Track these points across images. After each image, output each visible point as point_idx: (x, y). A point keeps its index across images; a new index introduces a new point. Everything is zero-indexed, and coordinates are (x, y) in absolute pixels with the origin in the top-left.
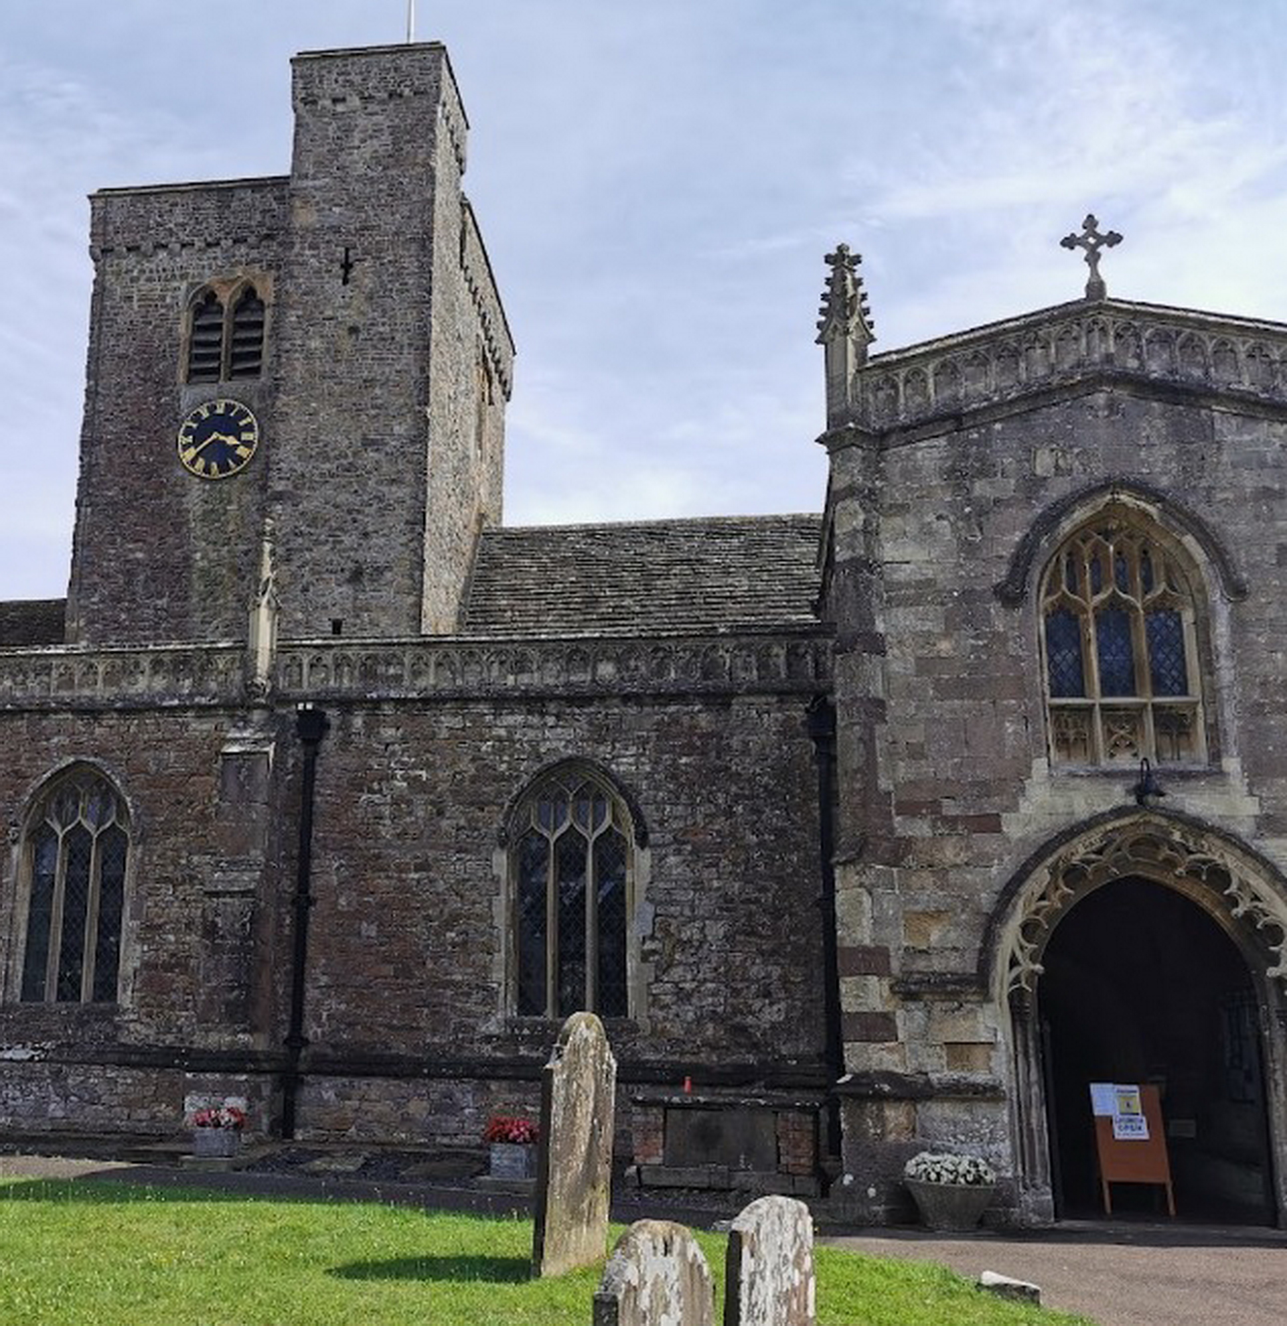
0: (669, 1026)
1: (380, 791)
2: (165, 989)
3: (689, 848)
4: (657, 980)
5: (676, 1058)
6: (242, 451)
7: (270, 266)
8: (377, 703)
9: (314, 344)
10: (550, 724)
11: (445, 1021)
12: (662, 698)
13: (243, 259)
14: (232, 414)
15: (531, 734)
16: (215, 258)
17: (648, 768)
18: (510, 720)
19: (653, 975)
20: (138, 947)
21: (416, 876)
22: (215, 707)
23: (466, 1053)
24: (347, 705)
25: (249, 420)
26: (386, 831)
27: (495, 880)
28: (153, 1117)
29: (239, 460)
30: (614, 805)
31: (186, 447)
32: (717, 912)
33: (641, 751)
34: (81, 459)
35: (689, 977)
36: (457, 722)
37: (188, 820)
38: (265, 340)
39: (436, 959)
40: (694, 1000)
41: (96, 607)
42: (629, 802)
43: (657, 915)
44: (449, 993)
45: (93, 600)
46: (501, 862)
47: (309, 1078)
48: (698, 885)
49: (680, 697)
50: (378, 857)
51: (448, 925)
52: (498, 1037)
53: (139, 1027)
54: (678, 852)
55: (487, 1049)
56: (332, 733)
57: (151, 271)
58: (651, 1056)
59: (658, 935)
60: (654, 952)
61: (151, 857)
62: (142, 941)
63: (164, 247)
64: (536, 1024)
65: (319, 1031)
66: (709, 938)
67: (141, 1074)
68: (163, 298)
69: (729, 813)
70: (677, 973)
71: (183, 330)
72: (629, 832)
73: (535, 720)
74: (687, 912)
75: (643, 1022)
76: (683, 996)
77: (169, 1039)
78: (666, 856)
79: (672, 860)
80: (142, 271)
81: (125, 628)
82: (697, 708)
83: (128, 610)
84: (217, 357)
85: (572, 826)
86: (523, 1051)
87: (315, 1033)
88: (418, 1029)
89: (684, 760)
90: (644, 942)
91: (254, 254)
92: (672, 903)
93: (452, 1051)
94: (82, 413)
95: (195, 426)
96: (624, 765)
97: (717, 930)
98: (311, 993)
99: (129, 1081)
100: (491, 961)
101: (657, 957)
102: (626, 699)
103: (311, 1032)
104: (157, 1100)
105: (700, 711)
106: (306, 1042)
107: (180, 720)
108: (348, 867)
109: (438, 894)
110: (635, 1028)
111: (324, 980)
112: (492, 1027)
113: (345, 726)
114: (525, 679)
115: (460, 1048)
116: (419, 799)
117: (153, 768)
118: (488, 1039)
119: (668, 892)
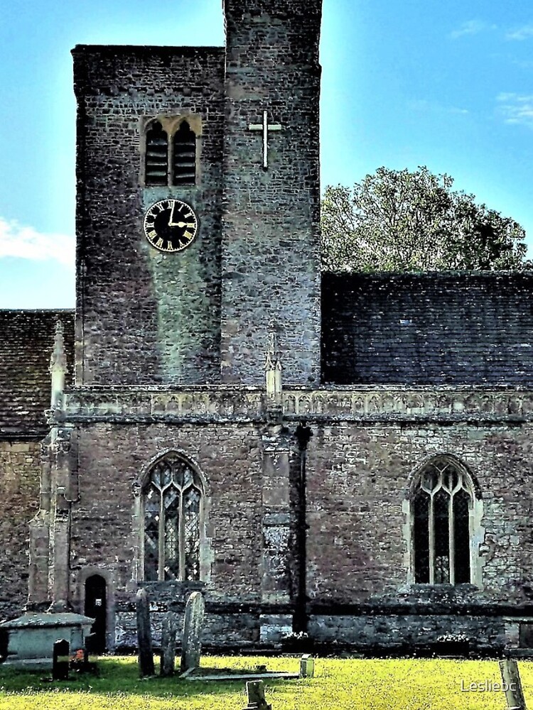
0: (493, 587)
1: (341, 469)
2: (230, 573)
3: (502, 499)
4: (487, 565)
5: (496, 603)
6: (186, 234)
7: (198, 110)
8: (339, 422)
9: (247, 178)
10: (431, 435)
11: (380, 587)
12: (489, 423)
13: (180, 104)
14: (179, 210)
15: (421, 441)
16: (161, 101)
17: (481, 459)
18: (409, 433)
19: (485, 562)
20: (213, 551)
21: (362, 513)
22: (249, 422)
23: (391, 603)
24: (322, 422)
25: (190, 214)
26: (346, 490)
27: (404, 516)
28: (228, 639)
29: (185, 240)
30: (464, 477)
31: (149, 230)
32: (516, 531)
33: (477, 450)
34: (77, 234)
35: (502, 563)
36: (381, 433)
37: (236, 484)
38: (197, 161)
39: (374, 555)
40: (505, 575)
41: (95, 333)
42: (472, 477)
43: (486, 533)
44: (382, 573)
45: (93, 328)
46: (406, 507)
47: (312, 616)
48: (507, 519)
49: (497, 423)
50: (342, 504)
51: (380, 539)
52: (408, 595)
53: (215, 593)
54: (496, 501)
55: (402, 600)
56: (313, 438)
57: (117, 106)
58: (484, 602)
59: (487, 543)
60: (485, 551)
61: (216, 503)
62: (214, 547)
63: (127, 91)
64: (426, 588)
65: (314, 593)
66: (512, 544)
67: (220, 617)
68: (126, 126)
69: (522, 482)
70: (496, 562)
71: (141, 148)
72: (471, 491)
73: (422, 433)
74: (502, 531)
75: (480, 586)
76: (500, 573)
77: (233, 599)
78: (490, 503)
79: (494, 506)
80: (110, 106)
81: (116, 347)
82: (505, 428)
83: (118, 335)
84: (165, 169)
85: (442, 488)
86: (420, 601)
87: (312, 594)
88: (367, 591)
89: (499, 455)
90: (480, 546)
91: (188, 100)
92: (493, 527)
93: (385, 602)
94: (75, 202)
95: (155, 216)
96: (469, 458)
97: (516, 540)
98: (310, 574)
99: (214, 620)
100: (403, 557)
101: (486, 554)
102: (469, 423)
103: (310, 594)
104: (229, 630)
105: (508, 430)
106: (308, 599)
107: (228, 429)
108: (325, 509)
109: (374, 523)
110: (476, 589)
111: (316, 567)
112: (404, 589)
113: (321, 433)
114: (416, 410)
115: (389, 600)
116: (362, 473)
117: (214, 455)
118: (402, 595)
119: (491, 521)
